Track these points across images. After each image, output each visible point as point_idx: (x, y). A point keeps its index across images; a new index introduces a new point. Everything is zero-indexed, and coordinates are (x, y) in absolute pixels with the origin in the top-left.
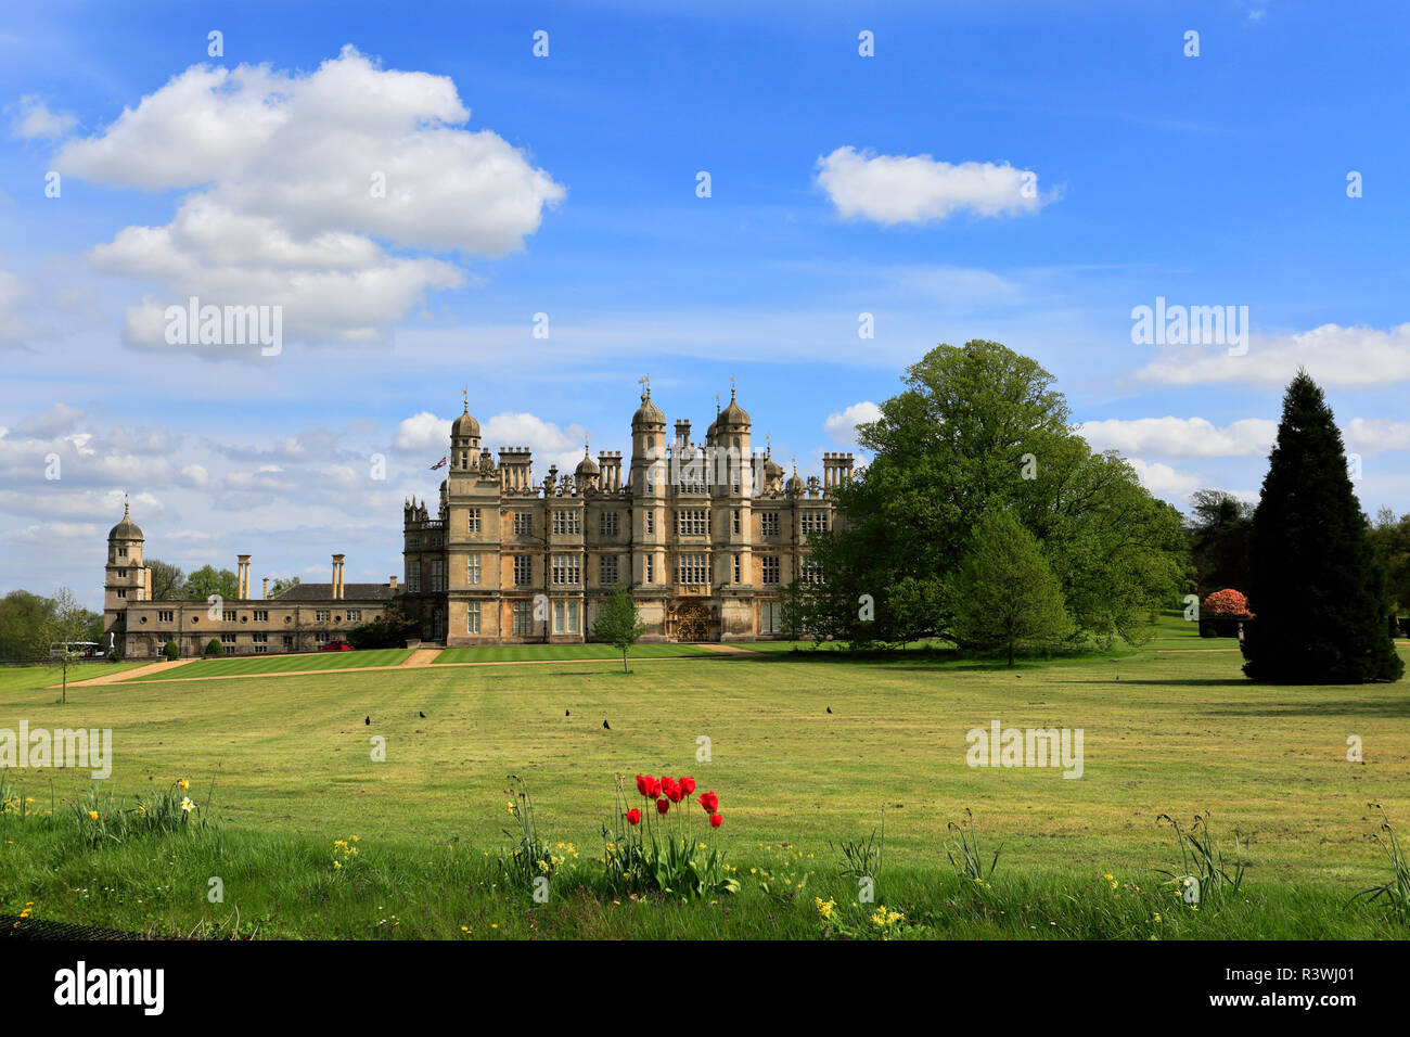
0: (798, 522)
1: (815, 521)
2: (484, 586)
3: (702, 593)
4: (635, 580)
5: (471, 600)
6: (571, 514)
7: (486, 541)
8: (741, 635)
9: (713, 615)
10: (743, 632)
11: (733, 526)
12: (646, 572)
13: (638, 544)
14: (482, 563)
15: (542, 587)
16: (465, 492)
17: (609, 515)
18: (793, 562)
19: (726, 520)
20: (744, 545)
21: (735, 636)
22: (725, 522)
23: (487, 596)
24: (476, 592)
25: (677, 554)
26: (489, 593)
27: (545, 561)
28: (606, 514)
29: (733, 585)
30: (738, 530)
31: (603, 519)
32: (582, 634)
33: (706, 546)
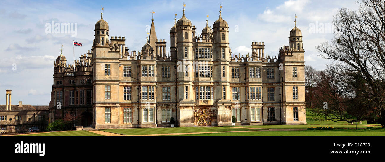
0: (248, 72)
1: (255, 72)
2: (112, 101)
3: (209, 104)
4: (180, 97)
5: (106, 107)
6: (150, 67)
7: (113, 79)
8: (227, 123)
9: (213, 113)
10: (228, 121)
11: (222, 73)
12: (185, 94)
13: (181, 81)
14: (111, 89)
15: (137, 101)
16: (103, 56)
17: (166, 68)
18: (246, 90)
19: (219, 71)
20: (227, 82)
21: (224, 123)
22: (218, 71)
23: (114, 105)
24: (109, 103)
25: (198, 86)
26: (115, 104)
27: (138, 89)
28: (165, 67)
29: (223, 100)
30: (224, 75)
31: (163, 70)
32: (156, 123)
33: (210, 82)
